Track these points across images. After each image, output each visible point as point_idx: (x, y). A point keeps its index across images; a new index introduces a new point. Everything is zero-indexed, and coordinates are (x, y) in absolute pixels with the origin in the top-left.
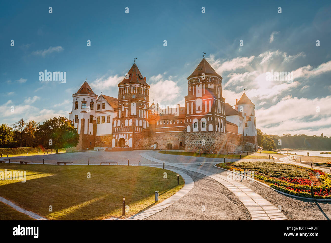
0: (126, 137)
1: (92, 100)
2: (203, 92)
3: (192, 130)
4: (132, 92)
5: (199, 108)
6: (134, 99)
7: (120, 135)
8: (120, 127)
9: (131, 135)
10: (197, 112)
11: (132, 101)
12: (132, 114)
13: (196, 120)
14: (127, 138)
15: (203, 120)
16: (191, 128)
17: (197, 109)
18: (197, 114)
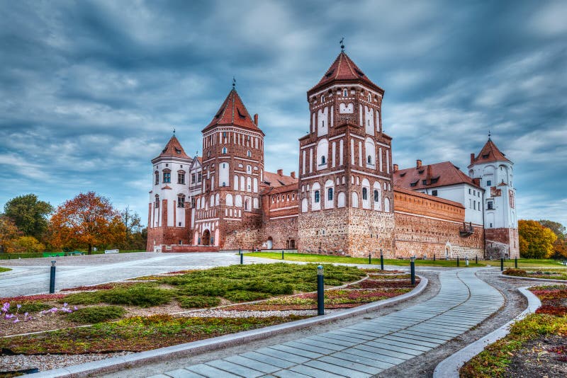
0: (211, 227)
1: (181, 166)
2: (329, 124)
3: (310, 206)
4: (221, 142)
5: (323, 158)
6: (224, 154)
7: (204, 224)
8: (204, 209)
9: (217, 224)
10: (319, 168)
11: (221, 161)
12: (221, 185)
13: (316, 186)
14: (213, 229)
15: (330, 184)
16: (308, 203)
17: (319, 161)
18: (319, 172)
